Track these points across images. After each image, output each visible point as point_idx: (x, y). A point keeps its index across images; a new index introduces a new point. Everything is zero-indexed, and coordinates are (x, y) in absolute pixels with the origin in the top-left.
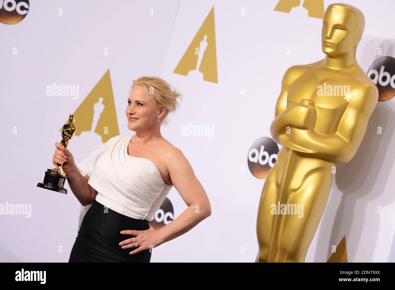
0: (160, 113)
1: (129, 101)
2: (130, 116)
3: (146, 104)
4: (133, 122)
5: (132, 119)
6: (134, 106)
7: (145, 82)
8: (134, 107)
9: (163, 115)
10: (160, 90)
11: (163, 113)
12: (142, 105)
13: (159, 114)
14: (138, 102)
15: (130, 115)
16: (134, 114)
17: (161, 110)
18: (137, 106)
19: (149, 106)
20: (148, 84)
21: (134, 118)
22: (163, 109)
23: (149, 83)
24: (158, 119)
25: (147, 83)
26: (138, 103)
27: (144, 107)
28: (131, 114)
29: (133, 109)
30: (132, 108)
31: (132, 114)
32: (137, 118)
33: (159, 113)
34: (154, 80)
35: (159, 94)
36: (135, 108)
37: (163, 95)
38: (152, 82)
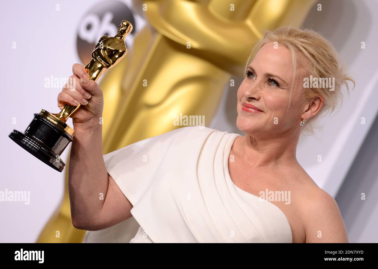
0: (309, 109)
1: (251, 71)
2: (247, 102)
3: (287, 85)
4: (252, 115)
5: (250, 109)
6: (260, 83)
7: (291, 39)
8: (260, 86)
9: (314, 114)
10: (320, 61)
11: (314, 109)
12: (278, 84)
13: (307, 111)
14: (271, 78)
15: (249, 101)
16: (258, 100)
17: (311, 102)
18: (266, 85)
19: (291, 90)
20: (299, 45)
21: (255, 108)
22: (317, 103)
23: (300, 43)
24: (302, 120)
25: (297, 42)
26: (271, 80)
27: (280, 90)
28: (251, 99)
29: (258, 89)
30: (255, 87)
31: (254, 99)
32: (261, 109)
33: (306, 108)
34: (312, 38)
35: (317, 69)
36: (261, 89)
37: (324, 72)
38: (306, 41)
